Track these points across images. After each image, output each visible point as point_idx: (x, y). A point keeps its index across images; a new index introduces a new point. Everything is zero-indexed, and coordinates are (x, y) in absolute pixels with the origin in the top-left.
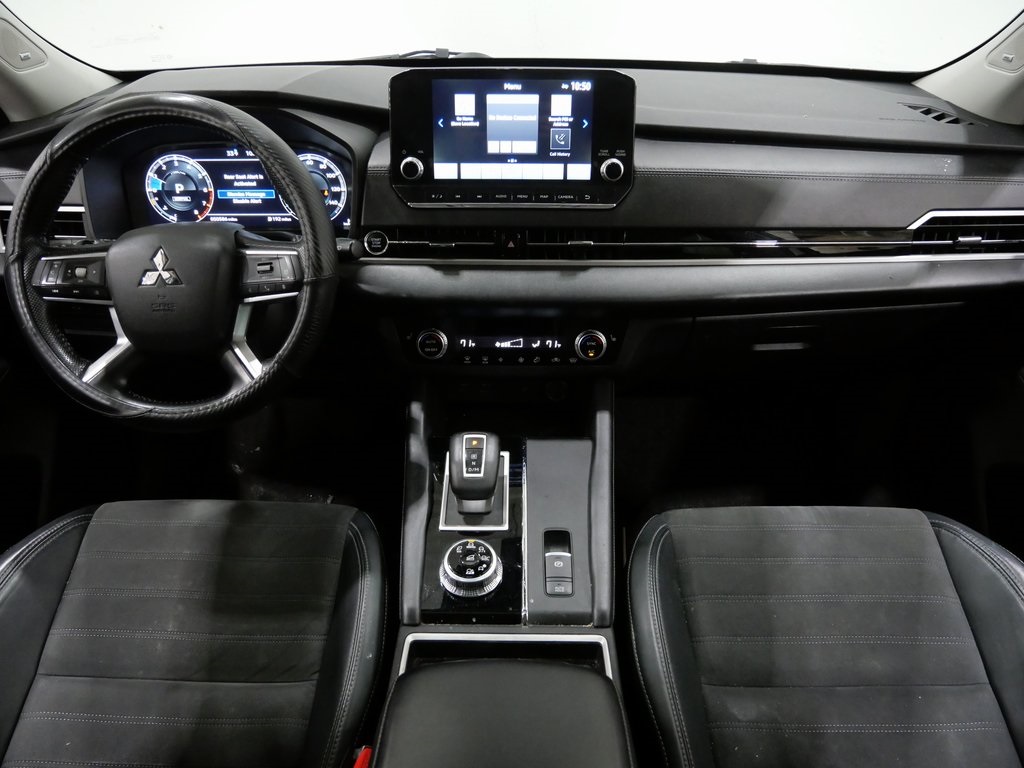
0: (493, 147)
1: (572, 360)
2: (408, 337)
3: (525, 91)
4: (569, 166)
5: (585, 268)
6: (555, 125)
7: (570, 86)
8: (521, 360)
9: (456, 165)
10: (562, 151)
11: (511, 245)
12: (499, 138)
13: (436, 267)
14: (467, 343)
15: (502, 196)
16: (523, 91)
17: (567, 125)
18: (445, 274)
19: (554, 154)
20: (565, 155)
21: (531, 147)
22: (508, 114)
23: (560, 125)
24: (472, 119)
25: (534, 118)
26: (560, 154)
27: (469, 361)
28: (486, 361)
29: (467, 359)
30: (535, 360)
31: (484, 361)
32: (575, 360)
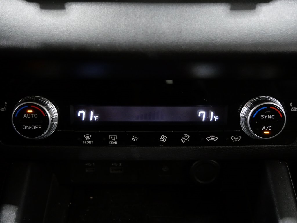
14: (88, 116)
27: (90, 140)
28: (115, 141)
29: (88, 138)
30: (183, 139)
31: (111, 140)
32: (239, 138)
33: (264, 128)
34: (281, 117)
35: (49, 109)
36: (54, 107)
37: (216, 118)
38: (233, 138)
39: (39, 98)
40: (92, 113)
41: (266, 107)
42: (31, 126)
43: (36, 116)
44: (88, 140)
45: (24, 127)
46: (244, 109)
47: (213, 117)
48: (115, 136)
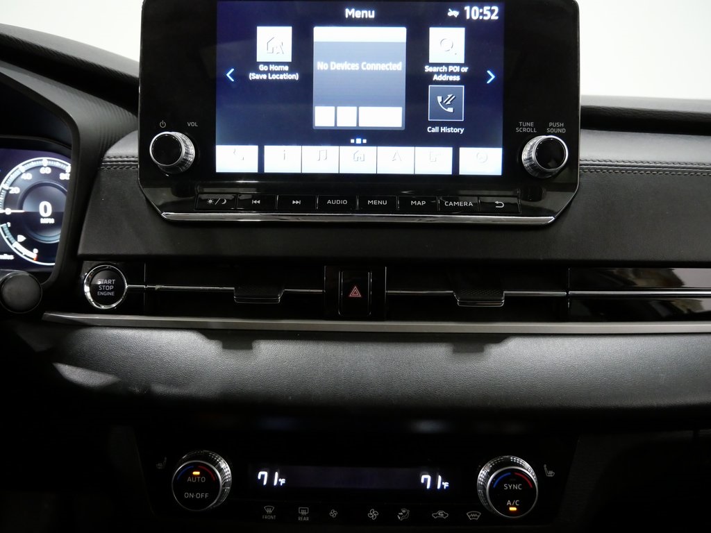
0: (323, 117)
1: (473, 516)
2: (160, 466)
3: (382, 20)
4: (463, 151)
5: (499, 338)
6: (436, 78)
7: (463, 13)
8: (373, 514)
9: (255, 148)
10: (449, 125)
11: (355, 293)
12: (336, 101)
13: (209, 333)
14: (271, 478)
15: (338, 202)
16: (379, 21)
17: (457, 78)
18: (225, 347)
19: (436, 130)
20: (457, 130)
21: (392, 117)
22: (351, 61)
23: (445, 78)
24: (286, 68)
25: (399, 66)
26: (444, 130)
27: (272, 514)
28: (306, 516)
29: (269, 511)
30: (400, 516)
31: (300, 515)
32: (478, 514)
33: (509, 503)
34: (531, 486)
35: (221, 470)
36: (227, 466)
37: (446, 485)
38: (469, 514)
39: (208, 454)
40: (277, 474)
41: (509, 474)
42: (195, 494)
43: (204, 480)
44: (270, 514)
45: (187, 495)
46: (482, 473)
47: (442, 483)
48: (307, 510)
